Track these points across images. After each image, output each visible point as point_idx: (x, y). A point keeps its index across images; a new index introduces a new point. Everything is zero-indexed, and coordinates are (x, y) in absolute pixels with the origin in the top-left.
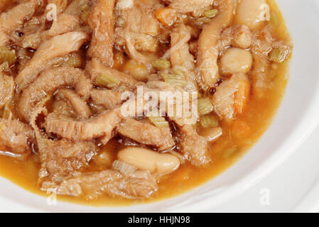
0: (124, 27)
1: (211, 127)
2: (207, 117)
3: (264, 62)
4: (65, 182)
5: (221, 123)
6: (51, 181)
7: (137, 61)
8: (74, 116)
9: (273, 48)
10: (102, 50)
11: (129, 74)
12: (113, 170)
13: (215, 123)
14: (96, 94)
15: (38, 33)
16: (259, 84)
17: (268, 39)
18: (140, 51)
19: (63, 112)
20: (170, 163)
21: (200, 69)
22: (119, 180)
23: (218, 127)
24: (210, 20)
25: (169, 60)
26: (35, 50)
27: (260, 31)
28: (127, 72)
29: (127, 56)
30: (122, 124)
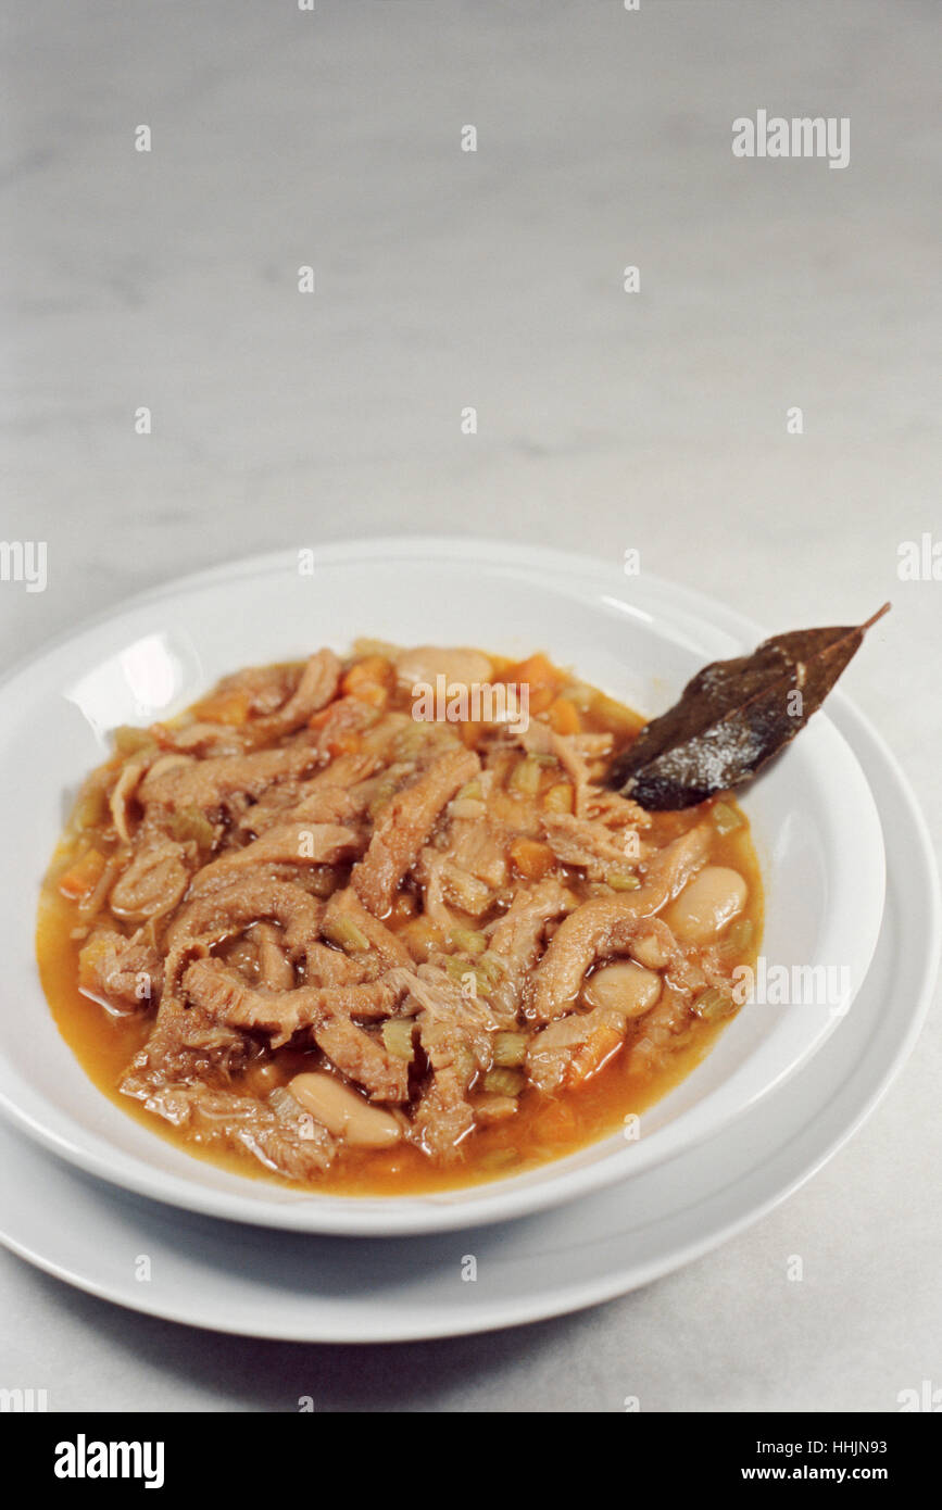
0: (444, 849)
1: (499, 1094)
2: (507, 1073)
3: (678, 1008)
4: (167, 1091)
5: (526, 1095)
6: (144, 1080)
7: (432, 923)
8: (253, 980)
9: (710, 987)
10: (381, 872)
11: (403, 939)
12: (266, 1104)
13: (513, 1089)
14: (317, 953)
15: (278, 809)
16: (645, 1048)
17: (706, 966)
18: (447, 904)
19: (241, 967)
20: (386, 1129)
21: (537, 976)
22: (264, 1126)
23: (514, 1097)
24: (612, 892)
25: (488, 939)
26: (257, 836)
27: (700, 946)
28: (402, 934)
29: (419, 907)
30: (325, 1023)
